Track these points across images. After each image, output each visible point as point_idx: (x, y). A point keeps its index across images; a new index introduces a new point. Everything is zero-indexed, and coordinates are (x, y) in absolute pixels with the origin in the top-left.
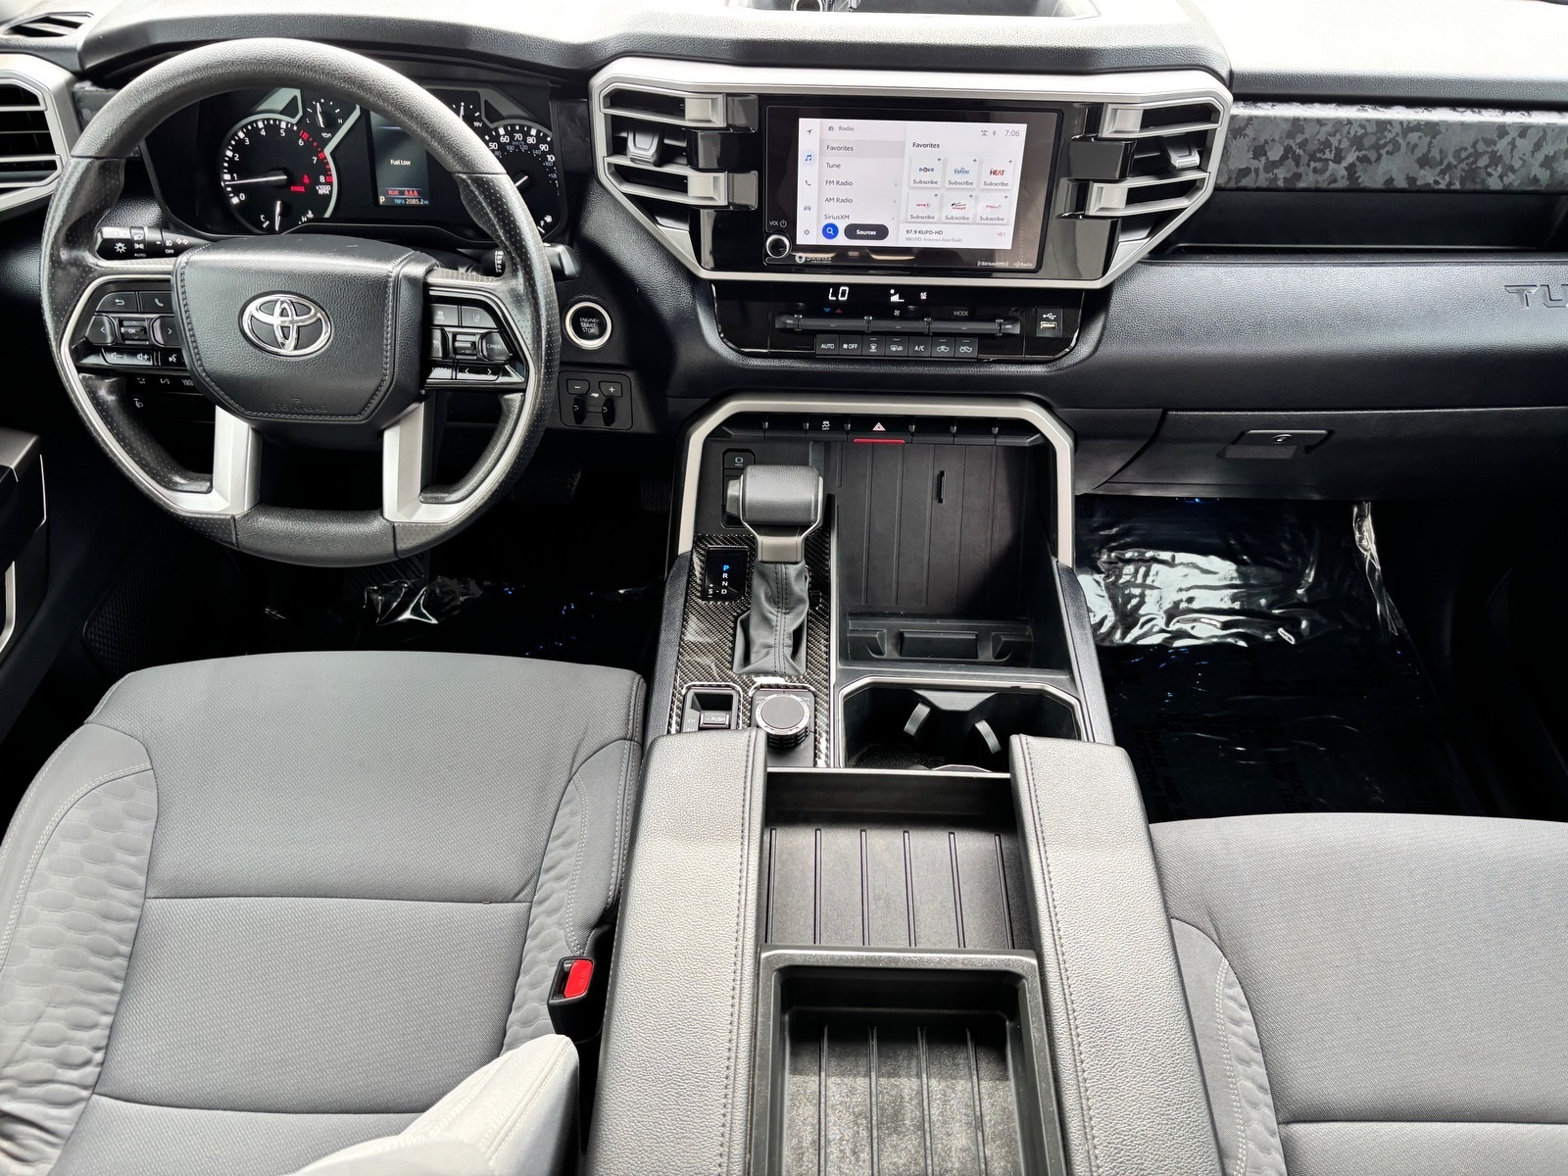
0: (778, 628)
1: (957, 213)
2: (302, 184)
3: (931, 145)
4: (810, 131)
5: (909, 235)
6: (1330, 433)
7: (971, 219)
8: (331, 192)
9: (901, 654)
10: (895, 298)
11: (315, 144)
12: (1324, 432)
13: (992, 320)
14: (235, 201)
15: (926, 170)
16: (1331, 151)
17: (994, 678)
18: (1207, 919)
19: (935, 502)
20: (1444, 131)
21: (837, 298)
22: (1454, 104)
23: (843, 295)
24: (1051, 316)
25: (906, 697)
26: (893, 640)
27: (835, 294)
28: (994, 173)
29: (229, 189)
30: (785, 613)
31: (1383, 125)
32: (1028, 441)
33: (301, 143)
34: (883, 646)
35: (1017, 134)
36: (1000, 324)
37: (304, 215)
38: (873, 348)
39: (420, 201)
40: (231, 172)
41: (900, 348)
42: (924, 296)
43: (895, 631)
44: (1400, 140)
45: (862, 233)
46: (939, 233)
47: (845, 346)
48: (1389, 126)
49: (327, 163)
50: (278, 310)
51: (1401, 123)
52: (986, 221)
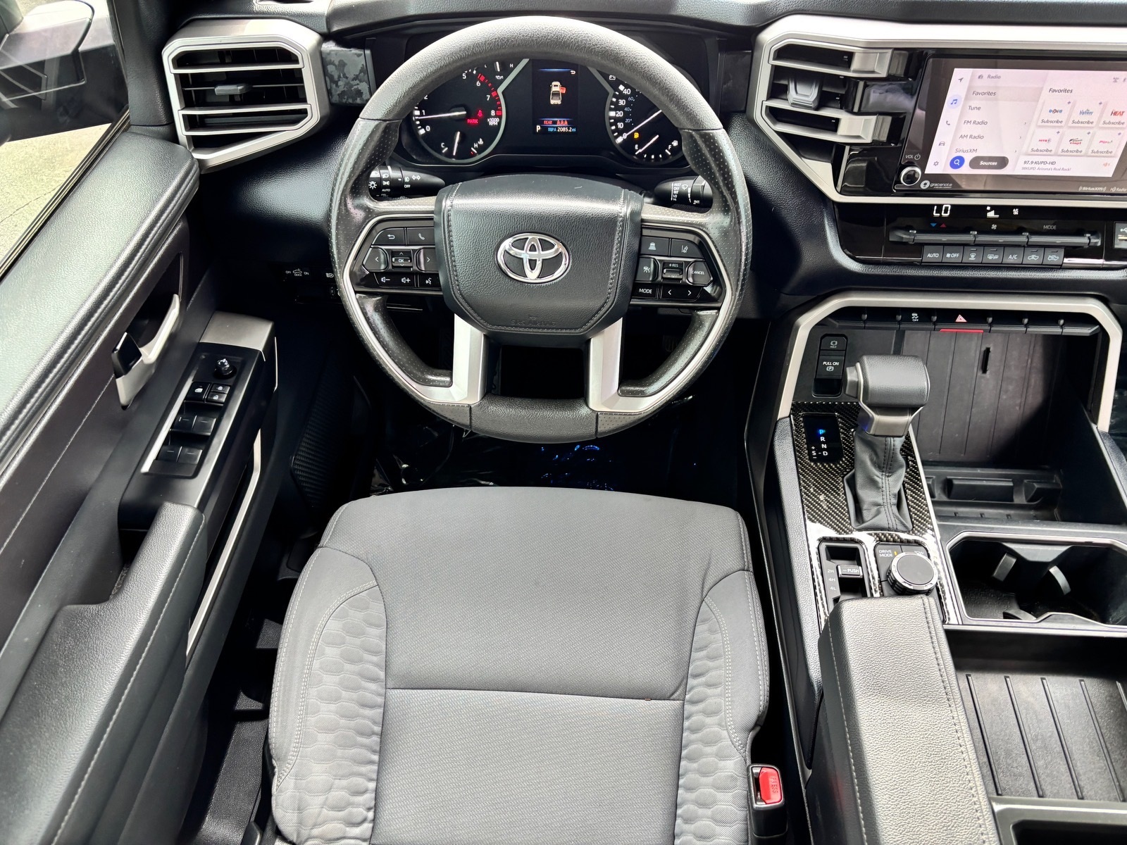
0: (884, 489)
1: (1073, 147)
2: (476, 117)
3: (1065, 91)
4: (961, 80)
5: (1026, 166)
7: (1084, 152)
8: (499, 123)
9: (949, 496)
10: (991, 214)
11: (490, 85)
14: (422, 132)
15: (1056, 111)
17: (1069, 534)
19: (981, 373)
21: (941, 214)
23: (946, 212)
25: (995, 548)
26: (940, 485)
27: (939, 210)
28: (1115, 114)
29: (418, 123)
30: (888, 476)
32: (1086, 331)
33: (478, 84)
34: (935, 491)
36: (1087, 238)
37: (476, 142)
38: (973, 256)
39: (569, 129)
40: (420, 109)
41: (996, 257)
43: (943, 478)
45: (986, 163)
46: (1053, 163)
47: (948, 255)
49: (499, 100)
50: (527, 246)
52: (1096, 154)
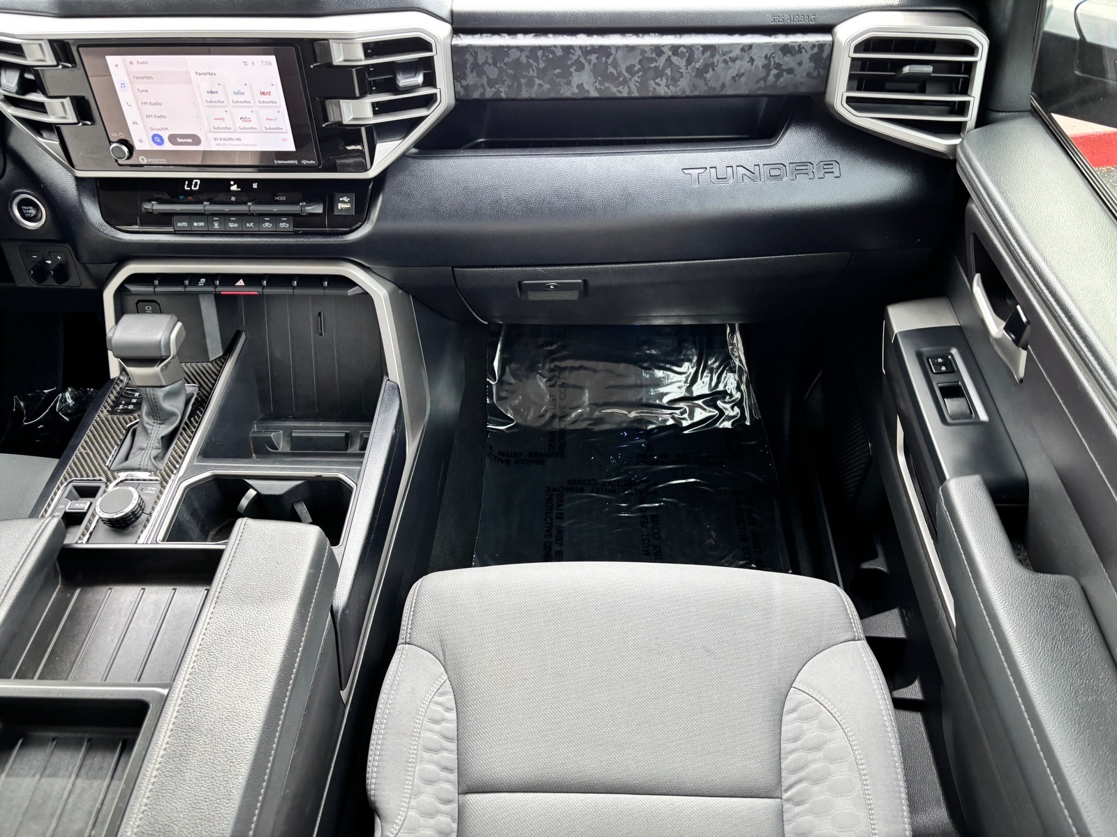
0: (152, 435)
1: (247, 125)
3: (210, 74)
4: (116, 66)
5: (217, 142)
6: (585, 282)
7: (258, 128)
9: (292, 449)
10: (234, 187)
12: (580, 281)
13: (298, 204)
15: (212, 92)
16: (533, 70)
17: (305, 470)
18: (438, 644)
19: (318, 335)
20: (613, 51)
21: (191, 188)
22: (623, 31)
23: (195, 186)
24: (346, 199)
25: (238, 485)
26: (286, 439)
27: (189, 185)
28: (263, 93)
30: (160, 424)
31: (568, 49)
32: (351, 292)
34: (279, 444)
35: (270, 63)
36: (302, 206)
38: (216, 225)
41: (236, 225)
42: (255, 186)
43: (288, 431)
44: (583, 60)
45: (181, 140)
46: (238, 139)
47: (195, 224)
48: (572, 51)
51: (580, 47)
52: (269, 130)
